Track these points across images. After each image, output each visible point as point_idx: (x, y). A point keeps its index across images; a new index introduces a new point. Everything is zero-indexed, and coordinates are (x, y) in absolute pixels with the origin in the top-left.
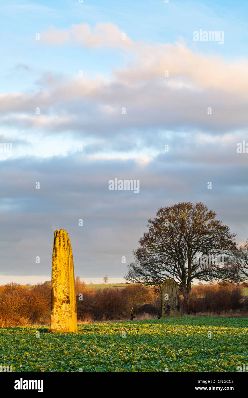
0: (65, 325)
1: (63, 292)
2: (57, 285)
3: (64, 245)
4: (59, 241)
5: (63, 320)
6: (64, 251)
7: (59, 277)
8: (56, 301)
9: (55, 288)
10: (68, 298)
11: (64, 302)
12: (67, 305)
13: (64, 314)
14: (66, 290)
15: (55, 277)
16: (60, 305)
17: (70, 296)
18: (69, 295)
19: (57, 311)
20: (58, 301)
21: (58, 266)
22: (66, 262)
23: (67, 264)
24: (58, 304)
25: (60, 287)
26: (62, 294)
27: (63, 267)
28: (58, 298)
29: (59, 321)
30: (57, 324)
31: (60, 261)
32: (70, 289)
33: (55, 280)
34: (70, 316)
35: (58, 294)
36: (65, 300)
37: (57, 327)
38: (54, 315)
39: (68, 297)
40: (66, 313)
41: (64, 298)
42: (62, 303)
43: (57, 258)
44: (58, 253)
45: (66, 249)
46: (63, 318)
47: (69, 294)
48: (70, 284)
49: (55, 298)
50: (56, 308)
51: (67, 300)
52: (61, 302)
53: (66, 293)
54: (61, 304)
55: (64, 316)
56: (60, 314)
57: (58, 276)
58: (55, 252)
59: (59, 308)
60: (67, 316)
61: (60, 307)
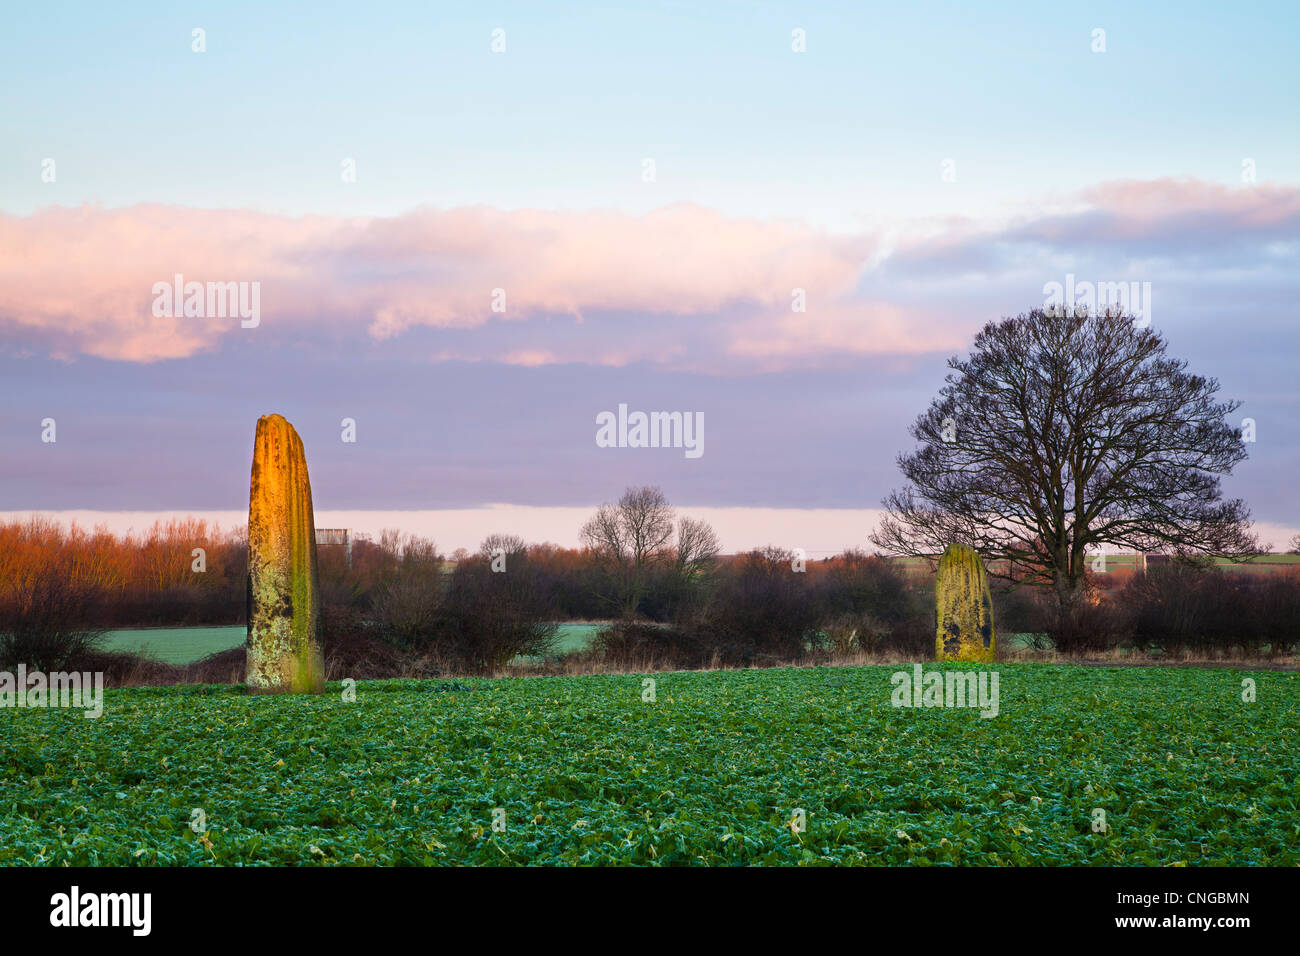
0: (280, 676)
1: (276, 585)
2: (260, 565)
3: (277, 458)
4: (266, 446)
5: (274, 661)
6: (277, 475)
7: (264, 545)
8: (257, 611)
9: (256, 574)
10: (286, 603)
11: (276, 612)
12: (286, 622)
13: (278, 647)
14: (282, 579)
15: (256, 543)
16: (268, 622)
17: (294, 596)
18: (290, 594)
19: (259, 637)
20: (262, 610)
21: (261, 513)
22: (283, 503)
23: (284, 507)
24: (262, 618)
25: (266, 570)
26: (271, 588)
27: (274, 518)
28: (263, 601)
29: (265, 664)
30: (261, 674)
31: (266, 500)
32: (295, 577)
33: (255, 551)
34: (293, 652)
35: (262, 591)
36: (280, 607)
37: (261, 680)
38: (254, 647)
39: (287, 600)
40: (282, 642)
41: (278, 602)
42: (272, 616)
43: (261, 491)
44: (261, 480)
45: (284, 467)
46: (274, 656)
47: (291, 591)
48: (296, 563)
49: (255, 602)
50: (258, 629)
51: (285, 606)
52: (270, 611)
53: (282, 589)
54: (269, 618)
55: (278, 652)
56: (267, 645)
57: (261, 540)
58: (257, 477)
59: (265, 630)
60: (285, 650)
61: (268, 626)
